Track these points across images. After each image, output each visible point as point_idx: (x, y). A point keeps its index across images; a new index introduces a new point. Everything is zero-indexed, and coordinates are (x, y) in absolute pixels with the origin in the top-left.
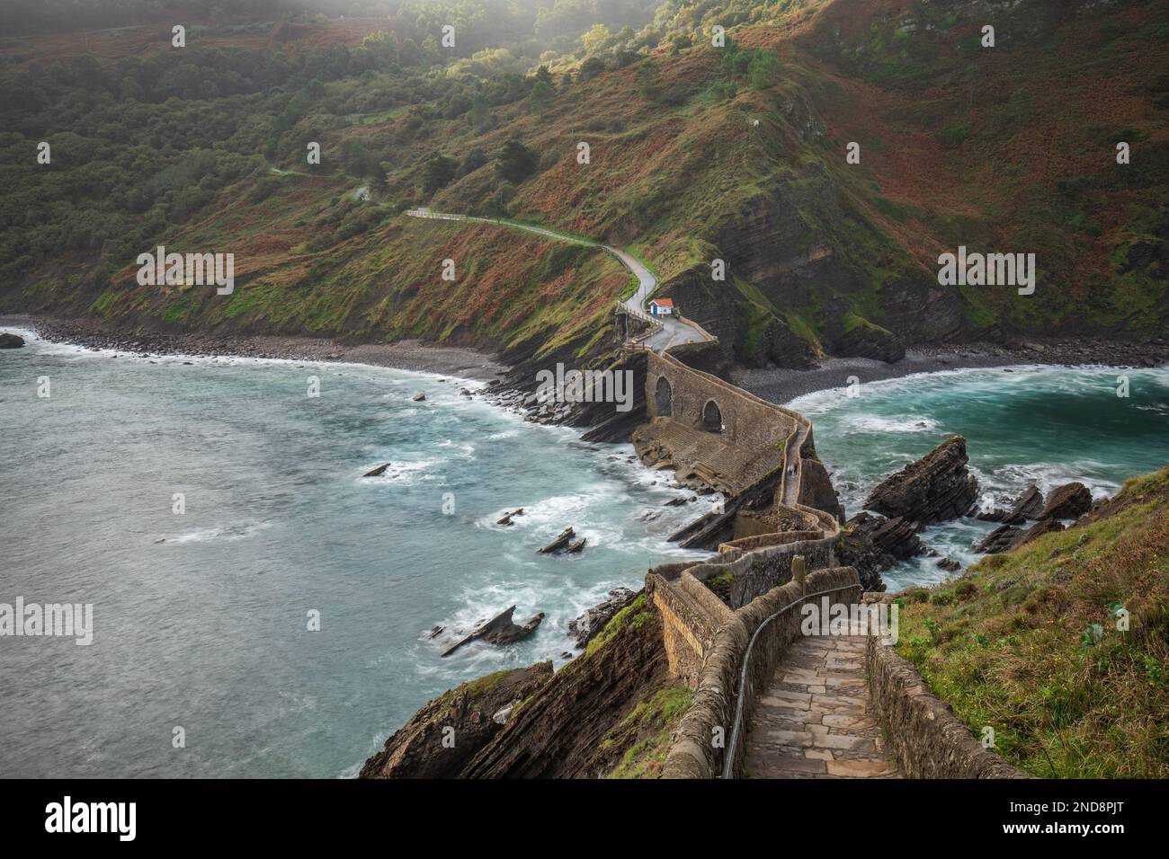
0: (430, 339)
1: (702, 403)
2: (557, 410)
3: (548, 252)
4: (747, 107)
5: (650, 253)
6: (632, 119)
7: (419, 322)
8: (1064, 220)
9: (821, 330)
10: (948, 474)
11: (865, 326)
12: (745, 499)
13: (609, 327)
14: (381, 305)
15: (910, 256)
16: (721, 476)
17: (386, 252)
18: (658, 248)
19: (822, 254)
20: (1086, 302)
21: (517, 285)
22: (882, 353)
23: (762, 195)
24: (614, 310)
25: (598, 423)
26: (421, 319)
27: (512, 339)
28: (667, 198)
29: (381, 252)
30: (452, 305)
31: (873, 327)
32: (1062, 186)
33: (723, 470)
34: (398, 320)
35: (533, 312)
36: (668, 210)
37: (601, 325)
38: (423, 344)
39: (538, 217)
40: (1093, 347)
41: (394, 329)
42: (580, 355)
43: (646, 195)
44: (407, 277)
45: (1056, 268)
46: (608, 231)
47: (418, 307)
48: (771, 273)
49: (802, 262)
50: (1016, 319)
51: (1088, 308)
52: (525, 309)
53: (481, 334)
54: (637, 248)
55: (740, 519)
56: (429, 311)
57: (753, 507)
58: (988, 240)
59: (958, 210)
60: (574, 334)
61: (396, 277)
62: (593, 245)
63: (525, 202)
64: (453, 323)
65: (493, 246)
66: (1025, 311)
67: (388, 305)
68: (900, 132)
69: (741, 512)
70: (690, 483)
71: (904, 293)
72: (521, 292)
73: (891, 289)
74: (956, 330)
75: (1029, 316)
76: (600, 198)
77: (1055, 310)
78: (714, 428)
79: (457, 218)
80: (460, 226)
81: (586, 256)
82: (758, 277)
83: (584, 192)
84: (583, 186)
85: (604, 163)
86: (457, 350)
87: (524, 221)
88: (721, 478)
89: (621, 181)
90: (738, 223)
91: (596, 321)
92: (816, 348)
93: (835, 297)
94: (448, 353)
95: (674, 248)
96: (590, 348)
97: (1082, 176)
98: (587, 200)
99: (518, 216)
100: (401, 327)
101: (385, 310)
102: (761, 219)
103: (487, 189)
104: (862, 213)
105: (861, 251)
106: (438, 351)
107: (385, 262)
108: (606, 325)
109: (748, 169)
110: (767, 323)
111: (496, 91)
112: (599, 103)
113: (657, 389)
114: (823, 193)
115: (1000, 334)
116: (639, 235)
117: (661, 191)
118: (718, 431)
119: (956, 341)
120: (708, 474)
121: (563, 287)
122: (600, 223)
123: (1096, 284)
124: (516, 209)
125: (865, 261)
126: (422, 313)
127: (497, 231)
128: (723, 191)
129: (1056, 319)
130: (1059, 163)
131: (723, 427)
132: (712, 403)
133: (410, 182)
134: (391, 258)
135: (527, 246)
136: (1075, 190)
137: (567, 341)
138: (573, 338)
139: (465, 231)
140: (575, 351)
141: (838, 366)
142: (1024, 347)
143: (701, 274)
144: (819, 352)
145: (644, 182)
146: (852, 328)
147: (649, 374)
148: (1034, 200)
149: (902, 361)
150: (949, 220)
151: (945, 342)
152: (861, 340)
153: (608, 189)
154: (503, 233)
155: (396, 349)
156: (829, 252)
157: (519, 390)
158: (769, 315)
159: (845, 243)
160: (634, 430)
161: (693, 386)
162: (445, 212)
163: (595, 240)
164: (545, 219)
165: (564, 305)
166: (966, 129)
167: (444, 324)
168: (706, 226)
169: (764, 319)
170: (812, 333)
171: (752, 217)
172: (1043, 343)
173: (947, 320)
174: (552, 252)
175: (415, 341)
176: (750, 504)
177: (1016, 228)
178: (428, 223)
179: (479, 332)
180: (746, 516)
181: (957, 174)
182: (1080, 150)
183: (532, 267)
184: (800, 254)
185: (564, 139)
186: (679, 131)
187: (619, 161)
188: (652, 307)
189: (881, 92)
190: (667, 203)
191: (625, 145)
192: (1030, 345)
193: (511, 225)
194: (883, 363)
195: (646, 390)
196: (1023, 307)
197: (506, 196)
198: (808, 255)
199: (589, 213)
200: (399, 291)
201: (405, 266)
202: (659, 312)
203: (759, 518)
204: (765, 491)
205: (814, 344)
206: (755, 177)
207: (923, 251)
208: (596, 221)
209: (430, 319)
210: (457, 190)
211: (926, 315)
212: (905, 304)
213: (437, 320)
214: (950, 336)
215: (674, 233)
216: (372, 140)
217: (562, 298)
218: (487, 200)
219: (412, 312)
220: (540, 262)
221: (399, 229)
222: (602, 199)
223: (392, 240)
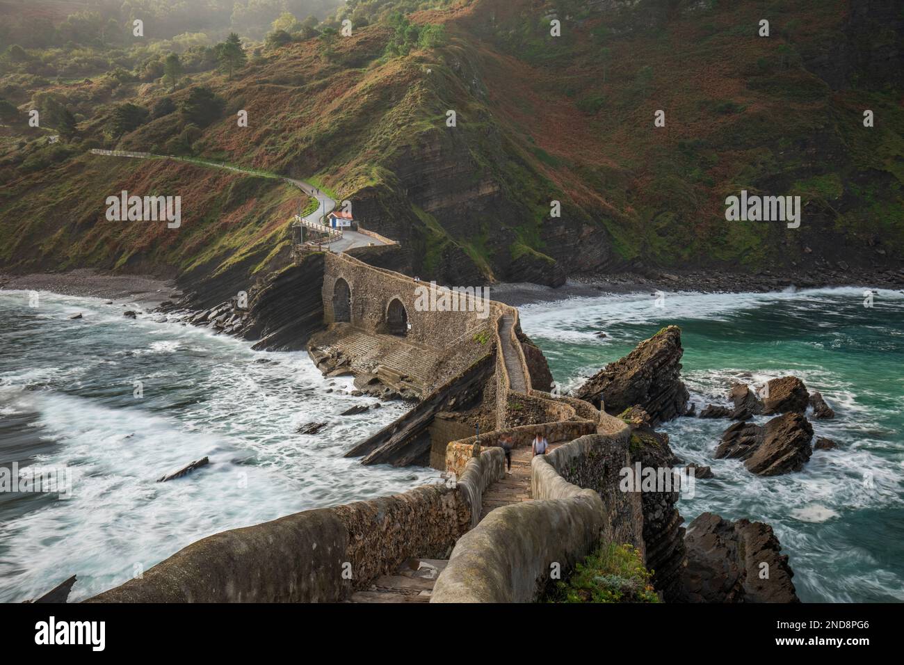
0: (107, 267)
1: (384, 302)
2: (228, 324)
3: (230, 184)
4: (421, 60)
5: (330, 182)
6: (314, 77)
7: (94, 251)
8: (685, 173)
9: (491, 257)
10: (670, 366)
11: (531, 254)
12: (446, 397)
13: (287, 242)
14: (56, 235)
15: (565, 195)
16: (409, 379)
17: (67, 186)
18: (338, 176)
19: (491, 190)
20: (708, 240)
21: (198, 214)
22: (546, 278)
23: (436, 130)
24: (291, 224)
25: (269, 333)
26: (96, 248)
27: (189, 265)
28: (347, 134)
29: (59, 186)
30: (130, 234)
31: (538, 254)
32: (682, 146)
33: (411, 373)
34: (74, 250)
35: (212, 240)
36: (348, 145)
37: (278, 241)
38: (97, 273)
39: (221, 156)
40: (716, 277)
41: (68, 258)
42: (255, 271)
43: (327, 131)
44: (85, 209)
45: (683, 211)
46: (290, 164)
47: (95, 237)
48: (444, 204)
49: (472, 195)
50: (653, 254)
51: (710, 245)
52: (205, 236)
53: (159, 261)
54: (317, 180)
55: (439, 423)
56: (107, 240)
57: (456, 408)
58: (627, 188)
59: (600, 162)
60: (249, 251)
61: (75, 209)
62: (274, 176)
63: (210, 141)
64: (129, 252)
65: (175, 180)
66: (660, 248)
67: (63, 235)
68: (548, 101)
69: (441, 415)
70: (372, 389)
71: (562, 227)
72: (202, 220)
73: (551, 223)
74: (606, 262)
75: (663, 251)
76: (283, 138)
77: (684, 247)
78: (397, 331)
79: (142, 156)
80: (144, 163)
81: (267, 187)
82: (433, 206)
83: (268, 133)
84: (268, 127)
85: (287, 108)
86: (133, 277)
87: (208, 159)
88: (408, 381)
89: (302, 123)
90: (415, 154)
91: (274, 236)
92: (488, 273)
93: (503, 228)
94: (123, 280)
95: (354, 174)
96: (266, 264)
97: (696, 138)
98: (270, 138)
99: (203, 154)
100: (75, 256)
101: (59, 240)
102: (436, 152)
103: (175, 131)
104: (523, 157)
105: (523, 190)
106: (112, 278)
107: (64, 195)
108: (284, 240)
109: (423, 109)
110: (443, 246)
111: (191, 60)
112: (285, 64)
113: (335, 292)
114: (489, 136)
115: (642, 265)
116: (320, 167)
117: (342, 127)
118: (403, 334)
119: (605, 272)
120: (394, 379)
121: (244, 215)
122: (282, 158)
123: (715, 225)
124: (202, 148)
125: (527, 199)
126: (98, 243)
127: (179, 166)
128: (400, 126)
129: (685, 254)
130: (678, 128)
131: (409, 327)
132: (396, 301)
133: (100, 129)
134: (71, 191)
135: (209, 179)
136: (692, 149)
137: (243, 257)
138: (249, 254)
139: (149, 167)
140: (251, 267)
141: (509, 289)
142: (663, 277)
143: (380, 193)
144: (491, 277)
145: (324, 120)
146: (520, 255)
147: (326, 277)
148: (660, 156)
149: (564, 287)
150: (594, 170)
151: (596, 272)
152: (527, 266)
153: (291, 130)
154: (186, 168)
155: (68, 277)
156: (496, 188)
157: (191, 309)
158: (445, 238)
159: (510, 182)
160: (309, 339)
161: (375, 284)
162: (131, 151)
163: (277, 173)
164: (229, 156)
165: (243, 230)
166: (602, 99)
167: (121, 252)
168: (384, 156)
169: (440, 242)
170: (483, 260)
171: (428, 150)
172: (676, 274)
173: (598, 253)
174: (233, 184)
175: (91, 269)
176: (452, 403)
177: (648, 178)
178: (111, 161)
179: (157, 259)
180: (447, 419)
181: (596, 136)
182: (694, 119)
183: (214, 197)
184: (471, 188)
185: (250, 89)
186: (358, 82)
187: (301, 107)
188: (331, 220)
189: (530, 68)
190: (347, 139)
191: (307, 93)
192: (667, 275)
193: (195, 162)
194: (548, 287)
195: (323, 295)
196: (658, 244)
197: (191, 137)
198: (478, 189)
199: (271, 150)
200: (76, 223)
201: (83, 200)
202: (337, 225)
203: (465, 420)
204: (472, 386)
205: (486, 270)
206: (429, 116)
207: (575, 193)
208: (279, 156)
209: (107, 248)
210: (144, 132)
211: (580, 248)
212: (563, 237)
213: (114, 248)
214: (601, 268)
215: (354, 163)
216: (68, 96)
217: (242, 225)
218: (172, 140)
219: (87, 242)
220: (222, 193)
221: (81, 166)
222: (285, 138)
223: (73, 175)
